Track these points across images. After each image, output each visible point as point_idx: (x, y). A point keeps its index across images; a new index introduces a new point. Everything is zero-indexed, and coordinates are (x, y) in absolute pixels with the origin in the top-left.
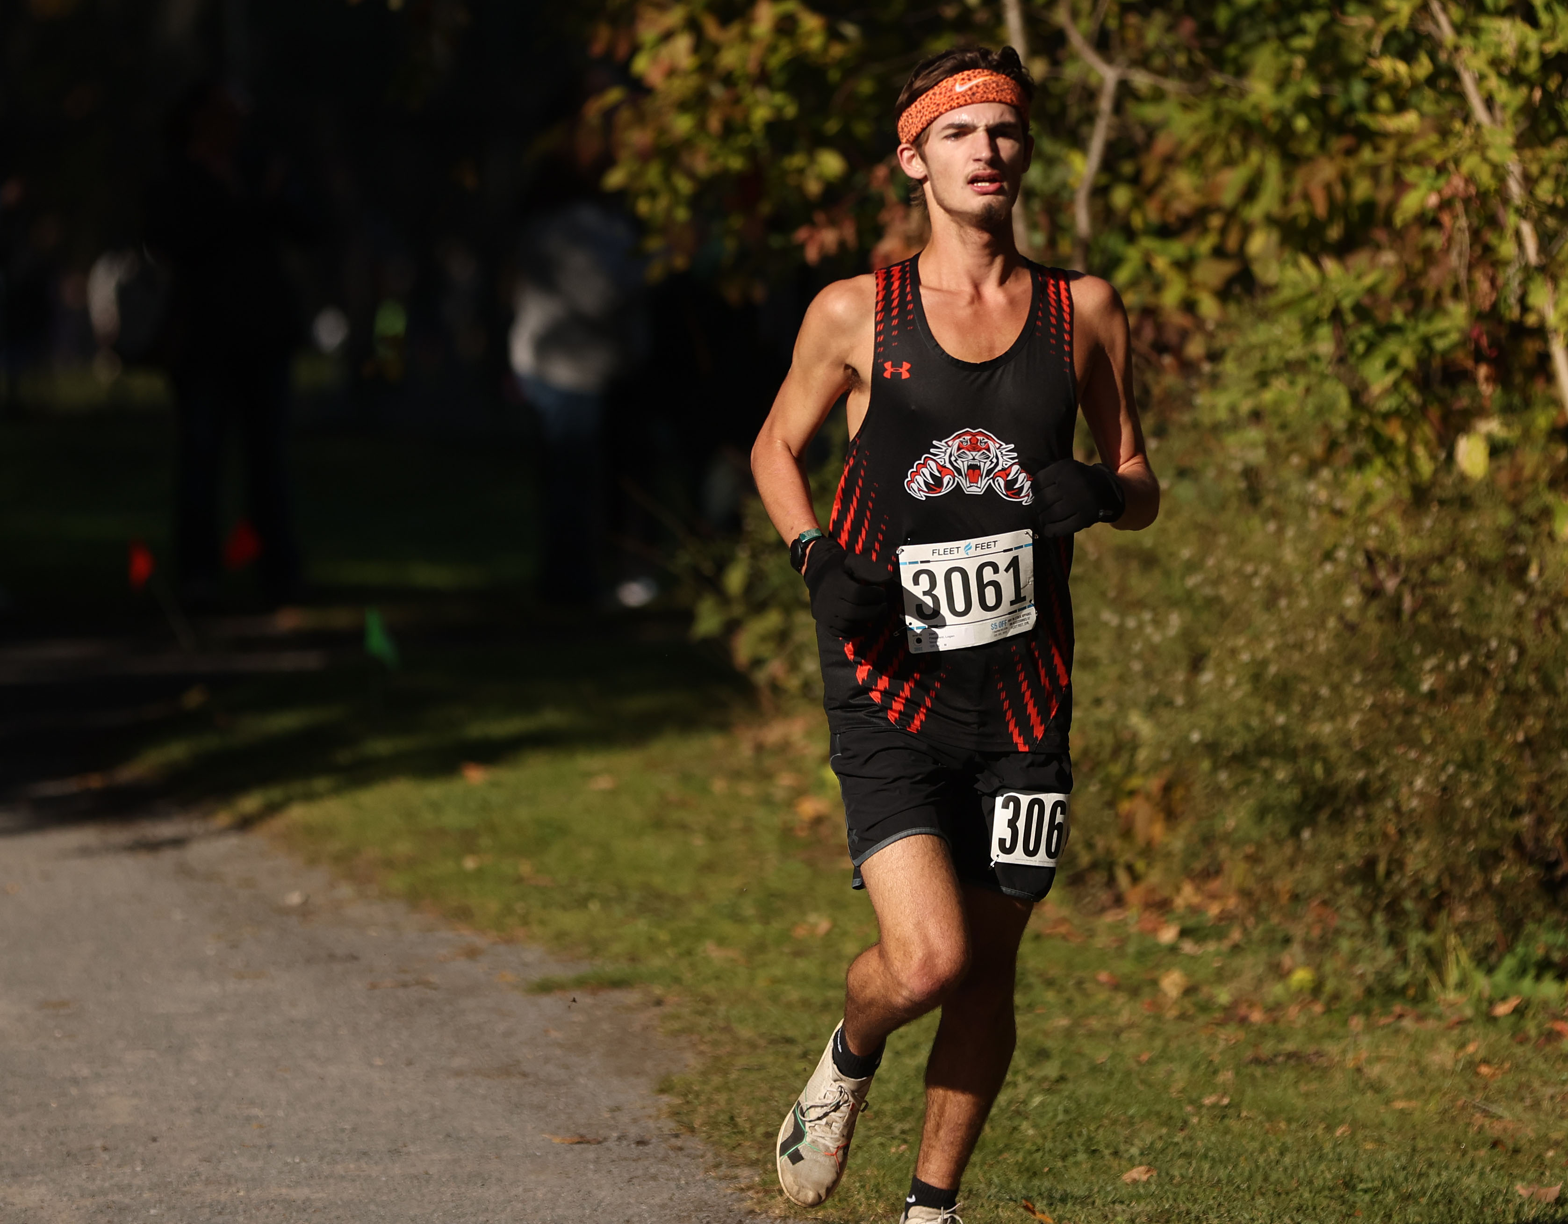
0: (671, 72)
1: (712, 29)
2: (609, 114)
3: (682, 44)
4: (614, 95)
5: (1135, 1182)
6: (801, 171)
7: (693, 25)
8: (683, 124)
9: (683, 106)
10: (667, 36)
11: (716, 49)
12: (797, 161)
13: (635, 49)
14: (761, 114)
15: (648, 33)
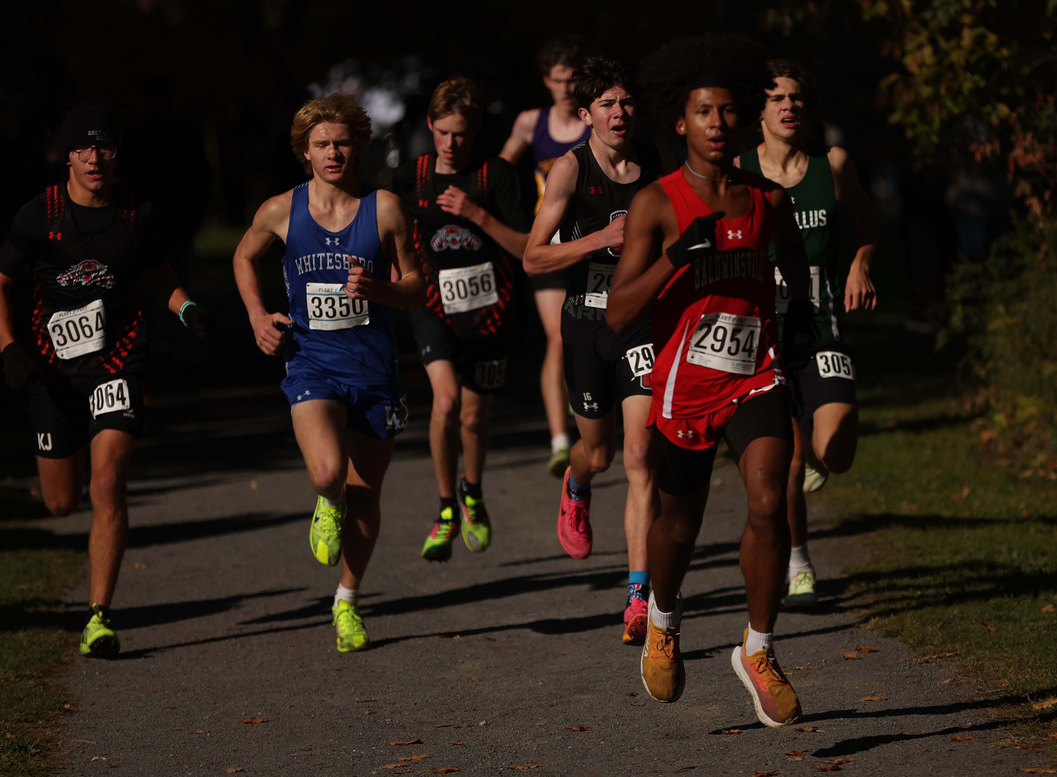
0: (922, 65)
1: (943, 44)
2: (891, 87)
3: (927, 51)
4: (893, 77)
5: (1047, 612)
6: (989, 114)
7: (933, 42)
8: (926, 91)
9: (927, 82)
10: (920, 47)
11: (947, 54)
12: (988, 108)
13: (904, 54)
14: (967, 86)
15: (910, 45)
